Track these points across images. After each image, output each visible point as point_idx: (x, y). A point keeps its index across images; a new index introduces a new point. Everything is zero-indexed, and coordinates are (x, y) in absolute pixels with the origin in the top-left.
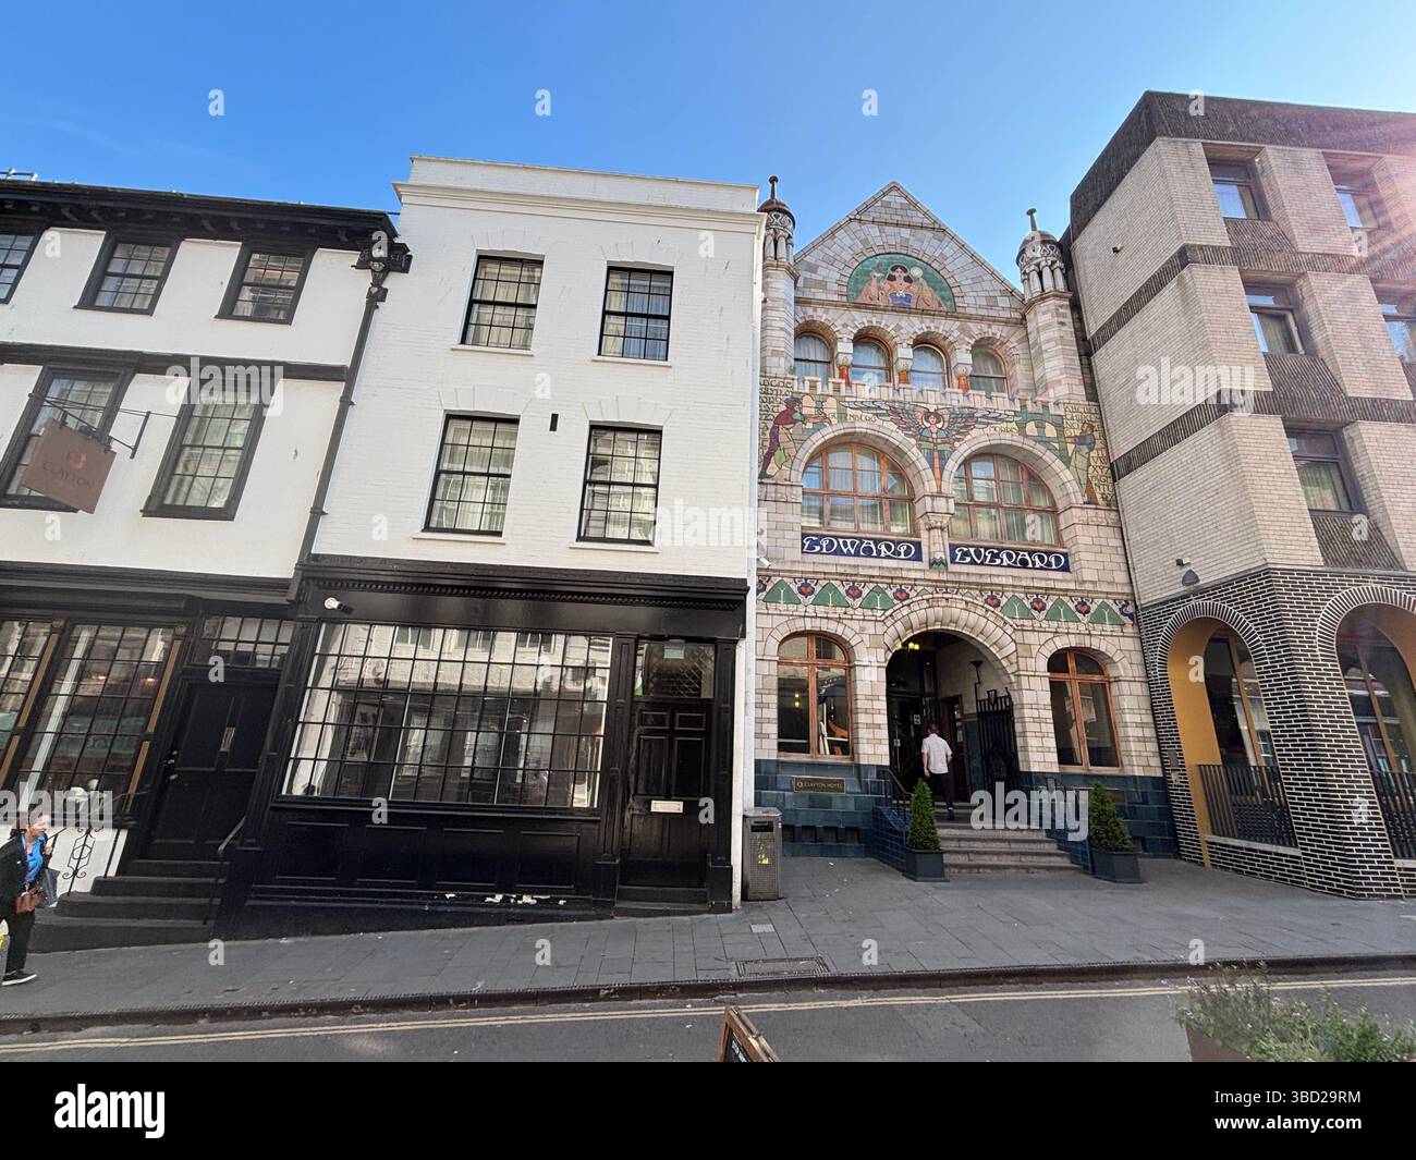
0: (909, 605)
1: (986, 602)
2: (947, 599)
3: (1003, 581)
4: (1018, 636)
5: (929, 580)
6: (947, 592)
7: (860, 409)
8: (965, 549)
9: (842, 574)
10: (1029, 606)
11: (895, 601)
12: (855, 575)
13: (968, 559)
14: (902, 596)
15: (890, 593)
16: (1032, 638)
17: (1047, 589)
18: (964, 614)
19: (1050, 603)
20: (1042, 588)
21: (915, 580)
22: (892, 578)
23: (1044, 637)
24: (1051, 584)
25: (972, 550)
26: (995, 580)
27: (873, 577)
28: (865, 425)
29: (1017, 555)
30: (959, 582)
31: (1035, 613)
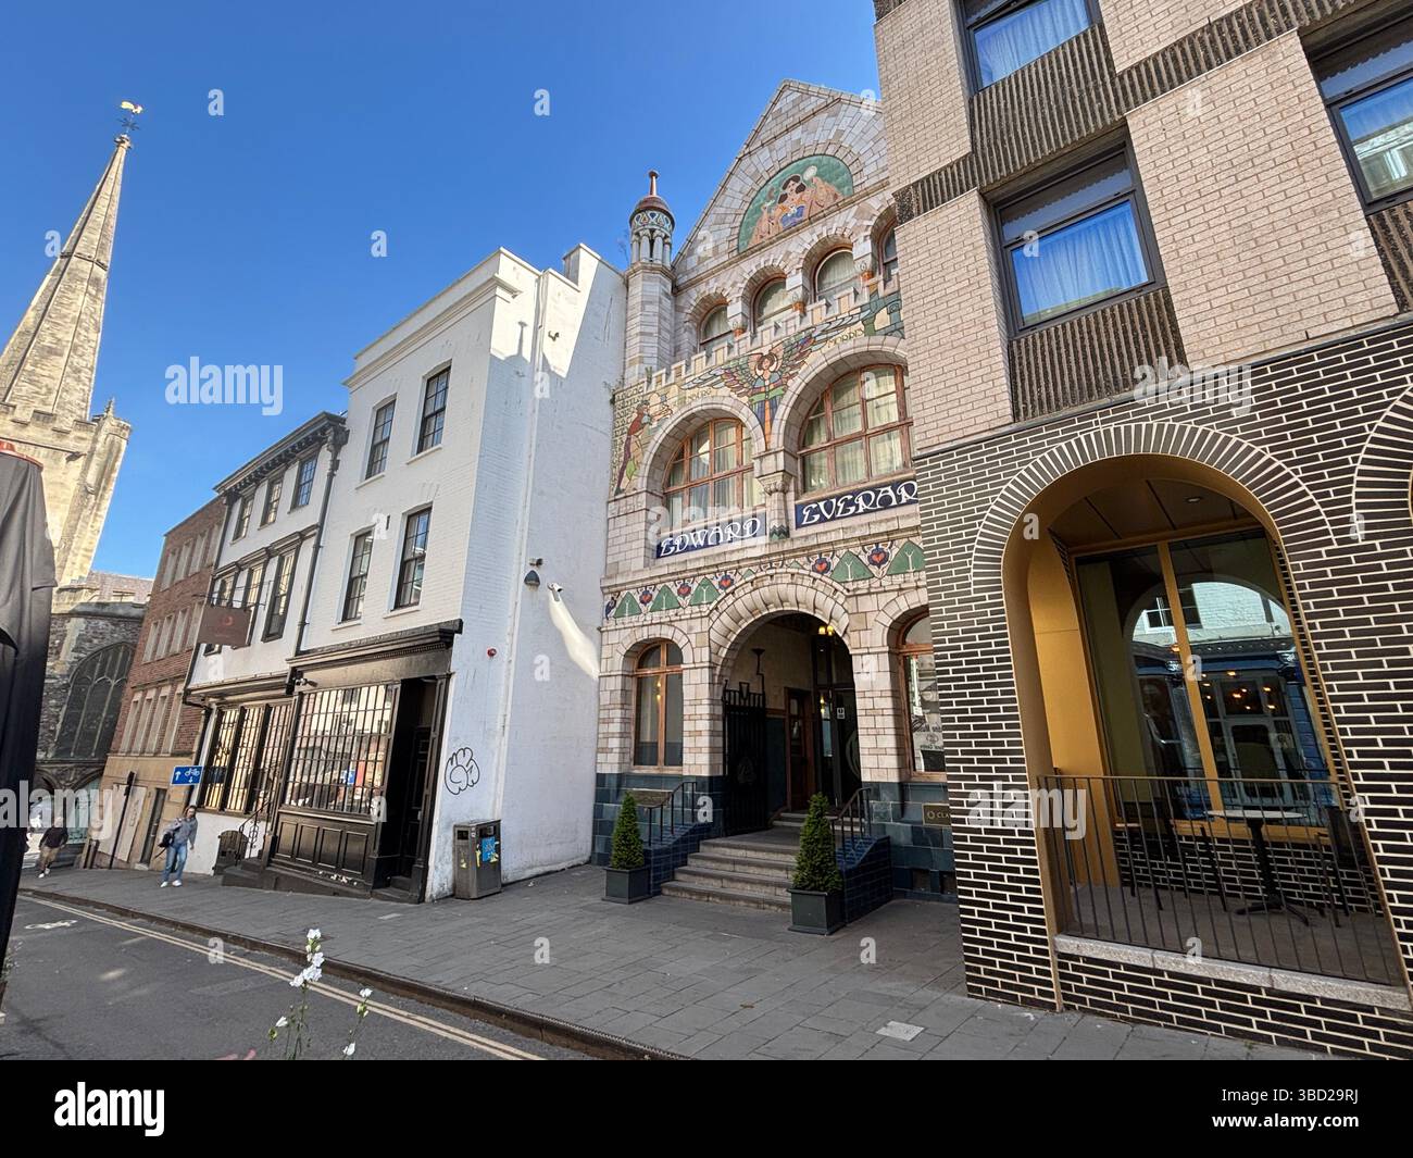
0: (733, 593)
1: (814, 570)
2: (772, 576)
3: (833, 537)
4: (850, 605)
5: (751, 558)
6: (772, 568)
7: (698, 385)
8: (814, 506)
9: (673, 574)
10: (866, 561)
11: (720, 591)
12: (684, 571)
13: (817, 517)
14: (727, 582)
15: (715, 583)
16: (868, 604)
17: (888, 533)
18: (791, 589)
19: (895, 551)
20: (881, 534)
21: (738, 561)
22: (717, 566)
23: (884, 599)
24: (893, 525)
25: (821, 504)
26: (823, 539)
27: (700, 569)
28: (699, 402)
29: (877, 494)
30: (783, 553)
31: (874, 569)
